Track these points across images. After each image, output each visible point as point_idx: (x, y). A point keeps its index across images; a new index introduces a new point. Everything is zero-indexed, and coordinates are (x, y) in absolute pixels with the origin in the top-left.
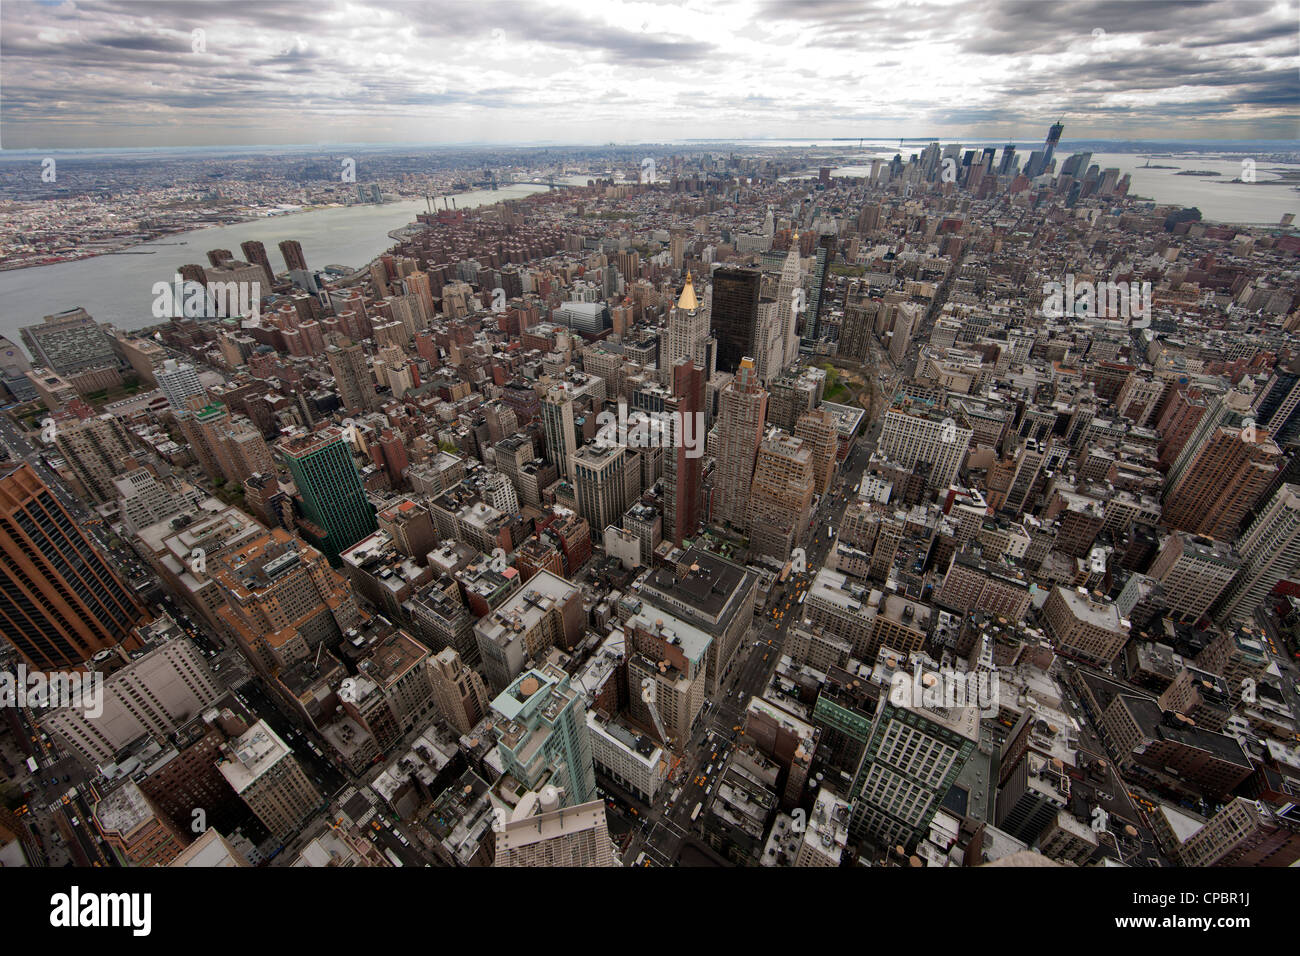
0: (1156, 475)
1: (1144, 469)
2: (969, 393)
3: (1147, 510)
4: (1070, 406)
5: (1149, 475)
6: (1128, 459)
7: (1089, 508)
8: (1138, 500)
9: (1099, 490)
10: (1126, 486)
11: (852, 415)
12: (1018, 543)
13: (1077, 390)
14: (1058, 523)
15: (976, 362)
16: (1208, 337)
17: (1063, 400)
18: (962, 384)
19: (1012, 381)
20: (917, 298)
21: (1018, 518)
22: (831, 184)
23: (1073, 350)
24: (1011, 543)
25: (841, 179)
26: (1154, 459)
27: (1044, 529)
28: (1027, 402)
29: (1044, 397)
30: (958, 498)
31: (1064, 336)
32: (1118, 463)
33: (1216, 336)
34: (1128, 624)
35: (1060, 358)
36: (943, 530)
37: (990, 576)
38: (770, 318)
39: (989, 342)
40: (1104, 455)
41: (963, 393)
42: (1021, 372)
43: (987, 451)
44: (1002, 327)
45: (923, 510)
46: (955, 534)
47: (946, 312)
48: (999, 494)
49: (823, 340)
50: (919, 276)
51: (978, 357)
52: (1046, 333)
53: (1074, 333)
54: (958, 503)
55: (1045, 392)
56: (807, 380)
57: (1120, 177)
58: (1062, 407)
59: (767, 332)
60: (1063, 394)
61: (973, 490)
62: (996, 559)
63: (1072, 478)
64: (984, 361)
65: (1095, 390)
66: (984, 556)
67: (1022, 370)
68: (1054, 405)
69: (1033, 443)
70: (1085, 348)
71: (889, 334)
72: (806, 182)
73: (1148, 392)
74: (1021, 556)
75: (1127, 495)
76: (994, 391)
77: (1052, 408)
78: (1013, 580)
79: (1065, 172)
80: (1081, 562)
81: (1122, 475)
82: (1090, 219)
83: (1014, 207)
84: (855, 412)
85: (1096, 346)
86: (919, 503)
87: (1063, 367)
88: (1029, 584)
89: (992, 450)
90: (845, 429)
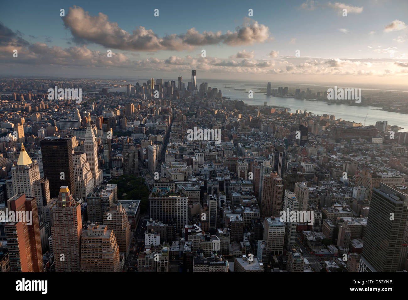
0: (254, 198)
1: (250, 197)
2: (185, 180)
3: (256, 213)
4: (222, 178)
5: (252, 198)
6: (245, 194)
7: (237, 218)
8: (252, 210)
9: (238, 210)
10: (247, 205)
11: (135, 204)
12: (216, 244)
13: (223, 171)
14: (229, 229)
15: (185, 167)
16: (256, 143)
17: (220, 176)
18: (181, 178)
19: (200, 172)
20: (156, 143)
21: (215, 232)
22: (110, 95)
23: (219, 155)
24: (214, 245)
25: (114, 93)
26: (253, 191)
27: (225, 233)
28: (207, 180)
29: (213, 176)
30: (189, 231)
31: (214, 150)
32: (242, 197)
33: (258, 143)
34: (261, 264)
35: (215, 159)
36: (186, 250)
37: (210, 265)
38: (82, 163)
39: (187, 157)
40: (238, 195)
41: (182, 181)
42: (203, 167)
43: (196, 205)
44: (192, 150)
45: (177, 242)
46: (192, 250)
47: (170, 147)
48: (206, 223)
49: (115, 169)
50: (155, 132)
51: (185, 164)
52: (208, 150)
53: (217, 148)
54: (190, 233)
55: (213, 174)
56: (107, 191)
57: (218, 92)
58: (219, 179)
59: (81, 170)
60: (219, 173)
61: (195, 225)
62: (211, 255)
63: (229, 207)
64: (188, 165)
65: (229, 169)
66: (205, 256)
67: (203, 166)
68: (216, 179)
69: (211, 197)
70: (222, 153)
71: (147, 160)
72: (96, 94)
73: (244, 167)
74: (219, 250)
75: (248, 209)
76: (194, 178)
77: (216, 180)
78: (219, 262)
79: (200, 90)
80: (242, 243)
81: (244, 201)
82: (213, 106)
83: (187, 103)
84: (136, 202)
85: (225, 152)
86: (175, 240)
87: (216, 162)
88: (225, 262)
89: (199, 204)
90: (132, 212)
